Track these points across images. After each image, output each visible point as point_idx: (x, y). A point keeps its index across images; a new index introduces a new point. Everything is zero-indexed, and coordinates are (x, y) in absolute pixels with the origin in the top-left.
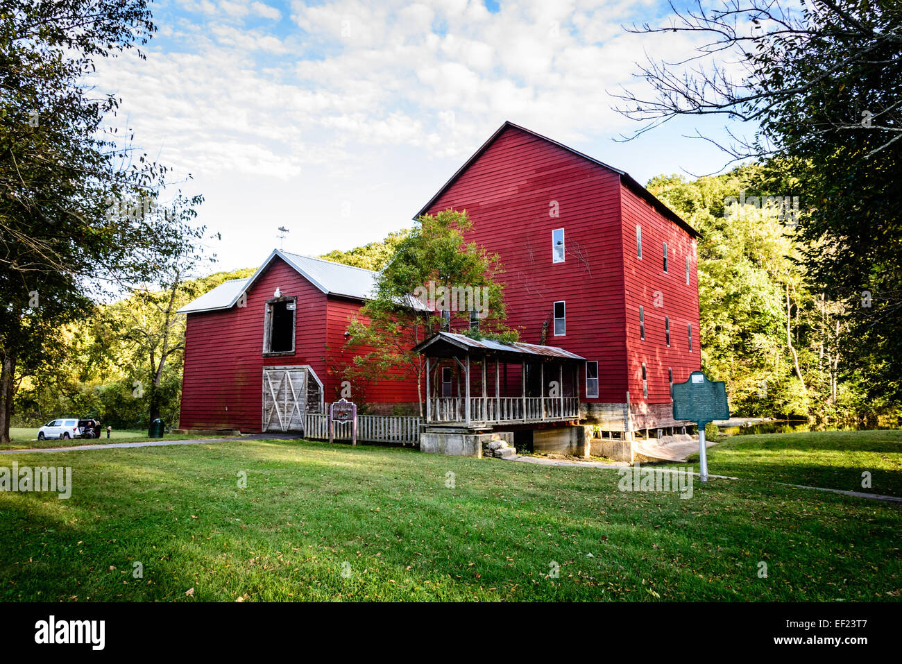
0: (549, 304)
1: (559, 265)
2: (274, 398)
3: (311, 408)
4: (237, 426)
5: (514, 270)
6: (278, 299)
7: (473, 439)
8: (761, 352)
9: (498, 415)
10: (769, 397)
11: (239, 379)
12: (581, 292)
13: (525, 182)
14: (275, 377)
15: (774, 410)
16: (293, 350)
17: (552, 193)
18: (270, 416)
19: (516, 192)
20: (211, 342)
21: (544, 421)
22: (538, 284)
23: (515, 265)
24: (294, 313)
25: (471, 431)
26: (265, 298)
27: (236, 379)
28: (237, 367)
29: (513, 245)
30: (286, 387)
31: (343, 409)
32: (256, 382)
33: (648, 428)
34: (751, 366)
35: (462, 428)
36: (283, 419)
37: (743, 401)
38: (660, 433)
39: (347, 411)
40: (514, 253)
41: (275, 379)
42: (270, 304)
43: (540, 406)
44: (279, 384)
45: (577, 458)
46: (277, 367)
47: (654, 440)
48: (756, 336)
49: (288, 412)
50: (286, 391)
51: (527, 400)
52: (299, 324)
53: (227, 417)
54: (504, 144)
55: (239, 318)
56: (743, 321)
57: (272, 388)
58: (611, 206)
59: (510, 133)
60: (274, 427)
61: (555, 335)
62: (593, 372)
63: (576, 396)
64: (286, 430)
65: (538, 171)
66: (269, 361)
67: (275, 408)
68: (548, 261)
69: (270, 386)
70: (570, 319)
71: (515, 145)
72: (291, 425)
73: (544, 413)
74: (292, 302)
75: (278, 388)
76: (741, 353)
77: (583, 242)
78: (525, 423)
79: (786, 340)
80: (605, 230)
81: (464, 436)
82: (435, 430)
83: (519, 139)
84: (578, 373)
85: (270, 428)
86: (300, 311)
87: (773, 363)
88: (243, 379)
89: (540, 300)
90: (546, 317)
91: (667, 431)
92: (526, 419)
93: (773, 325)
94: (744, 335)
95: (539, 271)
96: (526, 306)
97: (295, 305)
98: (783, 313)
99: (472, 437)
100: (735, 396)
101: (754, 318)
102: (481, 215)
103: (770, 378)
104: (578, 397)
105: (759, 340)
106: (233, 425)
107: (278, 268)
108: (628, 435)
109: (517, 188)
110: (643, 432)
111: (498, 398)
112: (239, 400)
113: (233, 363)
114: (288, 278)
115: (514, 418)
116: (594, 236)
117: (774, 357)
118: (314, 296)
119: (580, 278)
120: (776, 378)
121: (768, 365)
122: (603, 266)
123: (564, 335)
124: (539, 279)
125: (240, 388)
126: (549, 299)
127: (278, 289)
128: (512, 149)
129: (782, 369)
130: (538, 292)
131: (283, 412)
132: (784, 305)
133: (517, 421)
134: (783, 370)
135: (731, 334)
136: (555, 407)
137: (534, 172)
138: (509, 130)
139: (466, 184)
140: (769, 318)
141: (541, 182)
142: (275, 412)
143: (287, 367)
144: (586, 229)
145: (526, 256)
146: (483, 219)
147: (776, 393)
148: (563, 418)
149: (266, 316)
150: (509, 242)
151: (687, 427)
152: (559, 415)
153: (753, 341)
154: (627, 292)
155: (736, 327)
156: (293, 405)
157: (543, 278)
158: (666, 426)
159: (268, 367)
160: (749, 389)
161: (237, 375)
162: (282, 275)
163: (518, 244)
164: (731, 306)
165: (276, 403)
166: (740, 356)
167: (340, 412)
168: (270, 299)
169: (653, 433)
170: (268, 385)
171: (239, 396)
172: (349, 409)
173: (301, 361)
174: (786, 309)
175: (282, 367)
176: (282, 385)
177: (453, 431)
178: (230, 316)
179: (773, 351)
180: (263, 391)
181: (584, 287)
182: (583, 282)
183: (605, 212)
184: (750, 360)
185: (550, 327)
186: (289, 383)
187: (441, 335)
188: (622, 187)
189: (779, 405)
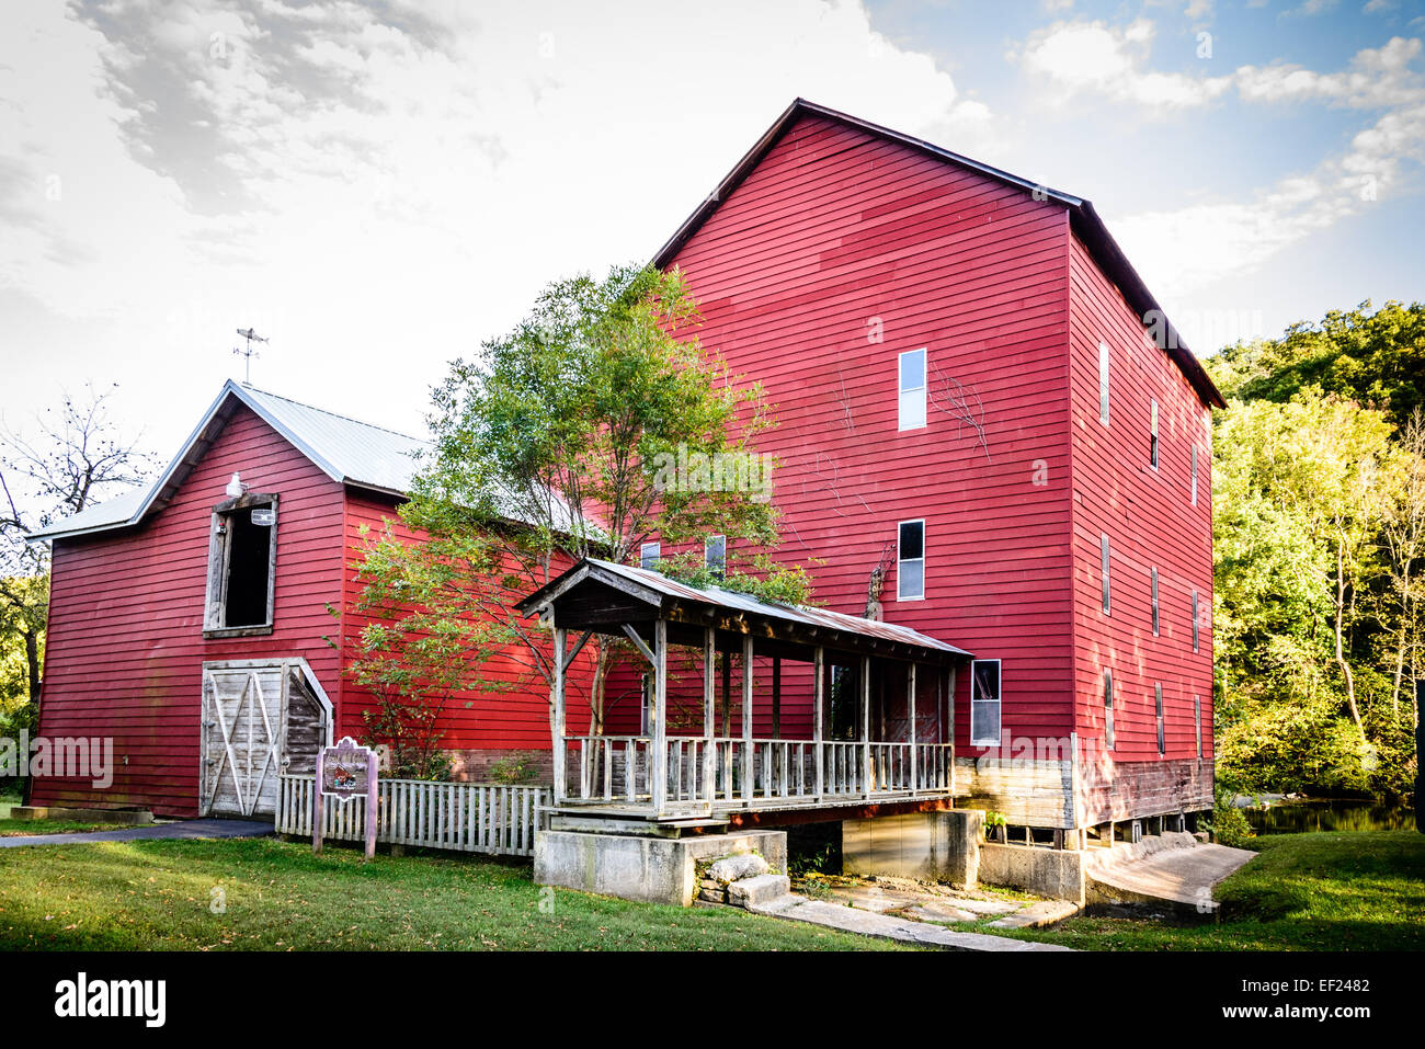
0: (889, 526)
1: (914, 435)
2: (226, 737)
3: (295, 762)
4: (148, 801)
5: (807, 450)
6: (238, 501)
7: (668, 851)
8: (1284, 670)
9: (748, 787)
10: (1295, 755)
11: (154, 693)
12: (964, 496)
13: (838, 243)
14: (228, 688)
15: (1304, 778)
16: (269, 622)
17: (900, 264)
18: (215, 779)
19: (817, 268)
20: (99, 606)
21: (868, 801)
22: (863, 480)
23: (811, 439)
24: (273, 533)
25: (666, 830)
26: (209, 502)
27: (148, 692)
28: (150, 664)
29: (807, 392)
30: (251, 710)
31: (346, 765)
32: (189, 695)
33: (1114, 821)
34: (1262, 698)
35: (642, 819)
36: (244, 787)
37: (1244, 761)
38: (1137, 829)
39: (357, 770)
40: (807, 411)
41: (227, 691)
42: (224, 515)
43: (859, 763)
44: (238, 702)
45: (946, 889)
46: (233, 663)
47: (1125, 846)
48: (1277, 639)
49: (255, 768)
50: (251, 720)
51: (827, 748)
52: (282, 561)
53: (127, 780)
54: (790, 156)
55: (155, 551)
56: (1249, 611)
57: (221, 713)
58: (1045, 288)
59: (807, 128)
60: (225, 804)
61: (899, 599)
62: (989, 684)
63: (945, 740)
64: (249, 812)
65: (867, 215)
66: (217, 647)
67: (226, 759)
68: (888, 426)
69: (218, 709)
70: (935, 562)
71: (815, 156)
72: (262, 801)
73: (869, 778)
74: (268, 506)
75: (234, 712)
76: (1243, 672)
77: (972, 379)
78: (819, 805)
79: (1333, 648)
80: (1026, 347)
81: (646, 841)
82: (573, 823)
83: (830, 141)
84: (952, 688)
85: (215, 807)
86: (285, 529)
87: (1305, 692)
88: (163, 692)
89: (866, 519)
90: (879, 557)
91: (1151, 825)
92: (823, 797)
93: (1306, 623)
94: (1251, 639)
95: (865, 450)
96: (832, 533)
97: (273, 514)
98: (1330, 597)
99: (666, 845)
100: (1229, 752)
101: (1270, 607)
102: (737, 326)
103: (1299, 720)
104: (951, 744)
105: (1280, 646)
106: (139, 799)
107: (240, 427)
108: (1072, 836)
109: (817, 259)
110: (1102, 827)
111: (748, 740)
112: (154, 741)
113: (140, 655)
114: (260, 452)
115: (792, 793)
116: (998, 363)
117: (1307, 679)
118: (315, 491)
119: (962, 465)
120: (1310, 719)
121: (1295, 695)
122: (1021, 434)
123: (922, 597)
124: (866, 469)
125: (153, 712)
126: (885, 516)
127: (235, 478)
128: (809, 168)
129: (1322, 703)
130: (862, 500)
131: (243, 768)
132: (1333, 583)
133: (801, 801)
134: (1323, 705)
135: (1227, 636)
136: (897, 764)
137: (859, 218)
138: (803, 120)
139: (702, 257)
140: (1301, 606)
141: (875, 242)
142: (226, 770)
143: (256, 662)
144: (981, 346)
145: (837, 416)
146: (738, 335)
147: (1308, 748)
148: (916, 792)
149: (213, 541)
150: (796, 385)
151: (1187, 815)
152: (906, 785)
153: (1270, 649)
154: (1076, 496)
155: (1239, 624)
156: (265, 752)
157: (875, 468)
158: (1149, 815)
159: (213, 663)
160: (1259, 739)
161: (147, 683)
162: (247, 445)
163: (816, 391)
164: (1231, 583)
165: (229, 749)
166: (1241, 678)
167: (339, 772)
168: (220, 503)
169: (1123, 831)
170: (214, 706)
171: (152, 731)
172: (361, 766)
173: (285, 649)
174: (1335, 590)
175: (244, 662)
176: (242, 706)
177: (620, 826)
178: (138, 545)
179: (1306, 671)
180: (203, 719)
181: (970, 485)
182: (969, 474)
183: (1028, 303)
184: (1260, 685)
185: (888, 579)
186: (257, 701)
187: (593, 567)
188: (1071, 240)
189: (1314, 769)
